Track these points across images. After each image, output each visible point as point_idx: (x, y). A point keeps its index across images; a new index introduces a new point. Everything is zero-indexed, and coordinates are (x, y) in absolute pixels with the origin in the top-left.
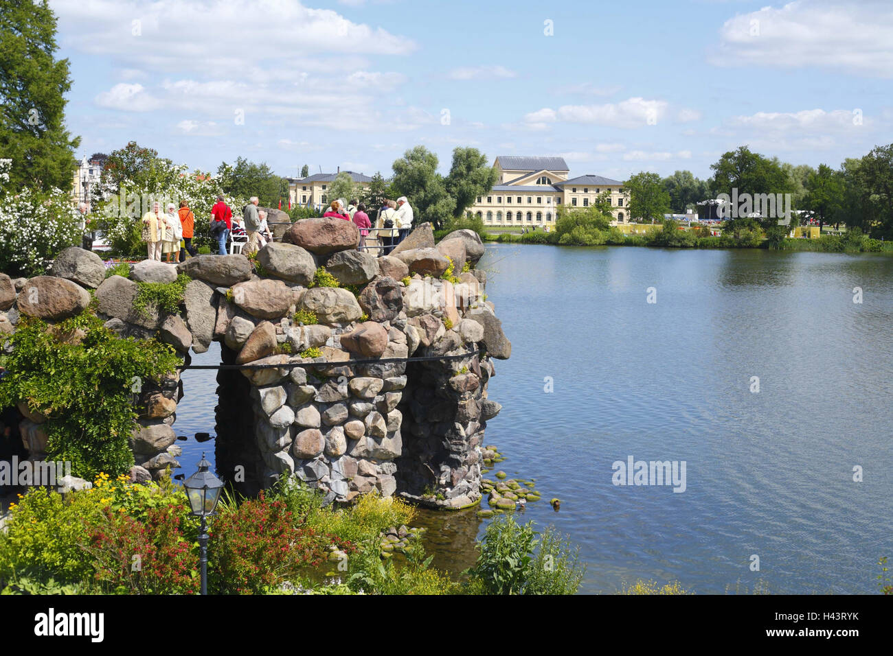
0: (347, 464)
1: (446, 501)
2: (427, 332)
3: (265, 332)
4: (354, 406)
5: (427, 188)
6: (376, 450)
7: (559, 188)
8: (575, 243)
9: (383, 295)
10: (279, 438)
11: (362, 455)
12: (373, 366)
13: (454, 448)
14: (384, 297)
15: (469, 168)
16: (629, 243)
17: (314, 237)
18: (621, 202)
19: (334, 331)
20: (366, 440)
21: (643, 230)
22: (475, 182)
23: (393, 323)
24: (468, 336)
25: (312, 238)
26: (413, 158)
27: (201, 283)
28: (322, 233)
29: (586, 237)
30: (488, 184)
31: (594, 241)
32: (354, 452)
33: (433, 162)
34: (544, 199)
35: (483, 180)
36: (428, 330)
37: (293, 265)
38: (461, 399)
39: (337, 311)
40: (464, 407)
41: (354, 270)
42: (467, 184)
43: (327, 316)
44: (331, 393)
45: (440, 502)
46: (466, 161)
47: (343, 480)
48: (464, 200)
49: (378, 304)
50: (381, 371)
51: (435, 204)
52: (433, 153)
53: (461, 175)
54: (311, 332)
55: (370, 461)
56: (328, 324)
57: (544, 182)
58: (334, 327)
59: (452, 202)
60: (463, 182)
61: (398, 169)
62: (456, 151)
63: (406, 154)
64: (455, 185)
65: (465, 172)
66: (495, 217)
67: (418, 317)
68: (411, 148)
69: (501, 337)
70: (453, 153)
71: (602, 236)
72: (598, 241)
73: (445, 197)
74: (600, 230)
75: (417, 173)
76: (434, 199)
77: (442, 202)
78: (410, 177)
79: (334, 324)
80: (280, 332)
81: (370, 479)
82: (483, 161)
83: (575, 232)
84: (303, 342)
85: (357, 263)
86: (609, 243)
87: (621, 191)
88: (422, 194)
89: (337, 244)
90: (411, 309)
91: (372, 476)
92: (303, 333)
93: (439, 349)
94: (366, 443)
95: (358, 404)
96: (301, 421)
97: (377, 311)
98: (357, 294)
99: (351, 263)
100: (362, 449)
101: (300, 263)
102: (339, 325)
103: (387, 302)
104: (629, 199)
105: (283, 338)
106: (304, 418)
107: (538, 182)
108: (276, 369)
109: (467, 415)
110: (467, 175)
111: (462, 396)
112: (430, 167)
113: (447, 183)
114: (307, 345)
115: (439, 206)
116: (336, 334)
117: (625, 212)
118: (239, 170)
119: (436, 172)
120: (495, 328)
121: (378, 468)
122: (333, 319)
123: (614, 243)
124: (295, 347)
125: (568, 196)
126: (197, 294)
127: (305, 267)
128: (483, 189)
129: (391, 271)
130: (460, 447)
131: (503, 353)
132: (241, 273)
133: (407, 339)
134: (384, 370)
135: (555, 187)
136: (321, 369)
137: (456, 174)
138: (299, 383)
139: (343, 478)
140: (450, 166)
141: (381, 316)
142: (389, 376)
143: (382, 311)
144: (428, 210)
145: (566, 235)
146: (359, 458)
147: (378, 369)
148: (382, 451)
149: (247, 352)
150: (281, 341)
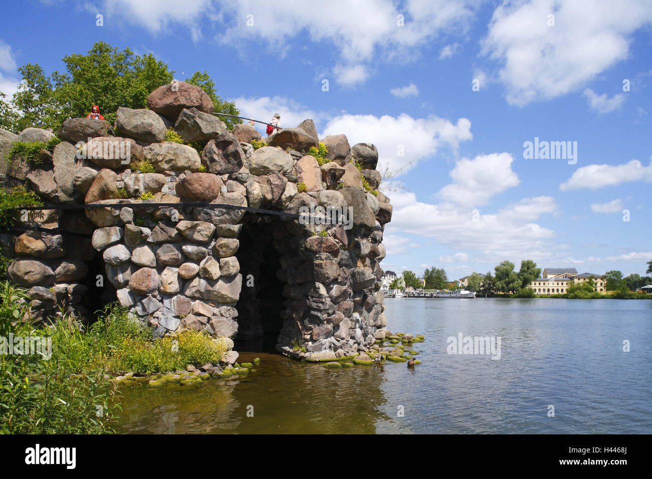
0: (180, 303)
1: (308, 353)
2: (272, 188)
3: (102, 177)
4: (184, 247)
5: (510, 277)
6: (208, 291)
7: (572, 279)
8: (576, 297)
9: (223, 151)
10: (117, 275)
11: (196, 295)
12: (202, 210)
13: (314, 305)
14: (224, 152)
15: (528, 268)
16: (603, 297)
17: (160, 99)
18: (601, 284)
19: (168, 179)
20: (199, 281)
21: (610, 293)
22: (531, 274)
23: (234, 177)
24: (325, 201)
25: (158, 100)
26: (503, 265)
27: (67, 143)
28: (167, 95)
29: (582, 295)
30: (537, 275)
31: (585, 296)
32: (188, 293)
33: (512, 267)
34: (565, 283)
35: (534, 273)
36: (273, 186)
37: (139, 123)
38: (317, 258)
39: (167, 159)
40: (320, 266)
41: (192, 125)
42: (527, 275)
43: (159, 164)
44: (159, 233)
45: (302, 354)
46: (528, 266)
47: (174, 317)
48: (526, 282)
49: (216, 157)
50: (211, 216)
51: (513, 283)
52: (512, 263)
53: (525, 271)
54: (144, 178)
55: (208, 304)
56: (161, 171)
57: (566, 278)
58: (169, 175)
59: (520, 282)
60: (525, 274)
61: (497, 269)
62: (523, 261)
63: (501, 263)
64: (522, 275)
65: (526, 270)
66: (542, 291)
67: (266, 176)
68: (503, 261)
69: (364, 206)
70: (521, 263)
71: (590, 294)
72: (587, 297)
73: (517, 280)
74: (589, 292)
75: (505, 271)
76: (513, 281)
77: (516, 282)
78: (503, 273)
79: (168, 172)
80: (119, 179)
81: (200, 318)
82: (535, 265)
83: (576, 293)
84: (137, 187)
85: (193, 117)
86: (593, 298)
87: (601, 279)
88: (507, 279)
89: (178, 103)
90: (254, 166)
91: (203, 315)
92: (137, 179)
93: (290, 209)
94: (200, 284)
95: (188, 246)
96: (135, 259)
97: (215, 163)
98: (199, 150)
99: (187, 118)
100: (194, 290)
101: (146, 121)
102: (173, 173)
103: (226, 156)
104: (606, 282)
105: (121, 184)
106: (138, 257)
107: (563, 278)
108: (109, 208)
109: (326, 276)
110: (528, 271)
111: (317, 256)
112: (511, 268)
113: (519, 275)
114: (142, 189)
115: (514, 284)
116: (171, 182)
117: (603, 288)
118: (433, 271)
119: (514, 271)
120: (360, 200)
121: (216, 310)
122: (166, 166)
123: (596, 297)
124: (129, 192)
125: (576, 281)
126: (63, 152)
127: (151, 125)
128: (535, 277)
129: (239, 133)
130: (320, 305)
131: (365, 221)
132: (93, 130)
133: (247, 192)
134: (213, 214)
135: (570, 278)
136: (149, 210)
137: (522, 271)
138: (125, 220)
139: (174, 315)
140: (520, 268)
141: (218, 168)
142: (222, 222)
143: (221, 164)
144: (510, 286)
145: (572, 294)
146: (193, 298)
147: (207, 213)
148: (215, 293)
149: (89, 196)
150: (120, 187)
